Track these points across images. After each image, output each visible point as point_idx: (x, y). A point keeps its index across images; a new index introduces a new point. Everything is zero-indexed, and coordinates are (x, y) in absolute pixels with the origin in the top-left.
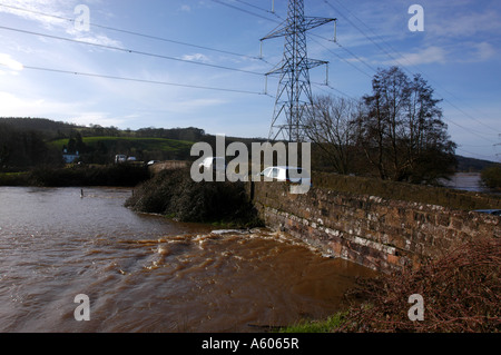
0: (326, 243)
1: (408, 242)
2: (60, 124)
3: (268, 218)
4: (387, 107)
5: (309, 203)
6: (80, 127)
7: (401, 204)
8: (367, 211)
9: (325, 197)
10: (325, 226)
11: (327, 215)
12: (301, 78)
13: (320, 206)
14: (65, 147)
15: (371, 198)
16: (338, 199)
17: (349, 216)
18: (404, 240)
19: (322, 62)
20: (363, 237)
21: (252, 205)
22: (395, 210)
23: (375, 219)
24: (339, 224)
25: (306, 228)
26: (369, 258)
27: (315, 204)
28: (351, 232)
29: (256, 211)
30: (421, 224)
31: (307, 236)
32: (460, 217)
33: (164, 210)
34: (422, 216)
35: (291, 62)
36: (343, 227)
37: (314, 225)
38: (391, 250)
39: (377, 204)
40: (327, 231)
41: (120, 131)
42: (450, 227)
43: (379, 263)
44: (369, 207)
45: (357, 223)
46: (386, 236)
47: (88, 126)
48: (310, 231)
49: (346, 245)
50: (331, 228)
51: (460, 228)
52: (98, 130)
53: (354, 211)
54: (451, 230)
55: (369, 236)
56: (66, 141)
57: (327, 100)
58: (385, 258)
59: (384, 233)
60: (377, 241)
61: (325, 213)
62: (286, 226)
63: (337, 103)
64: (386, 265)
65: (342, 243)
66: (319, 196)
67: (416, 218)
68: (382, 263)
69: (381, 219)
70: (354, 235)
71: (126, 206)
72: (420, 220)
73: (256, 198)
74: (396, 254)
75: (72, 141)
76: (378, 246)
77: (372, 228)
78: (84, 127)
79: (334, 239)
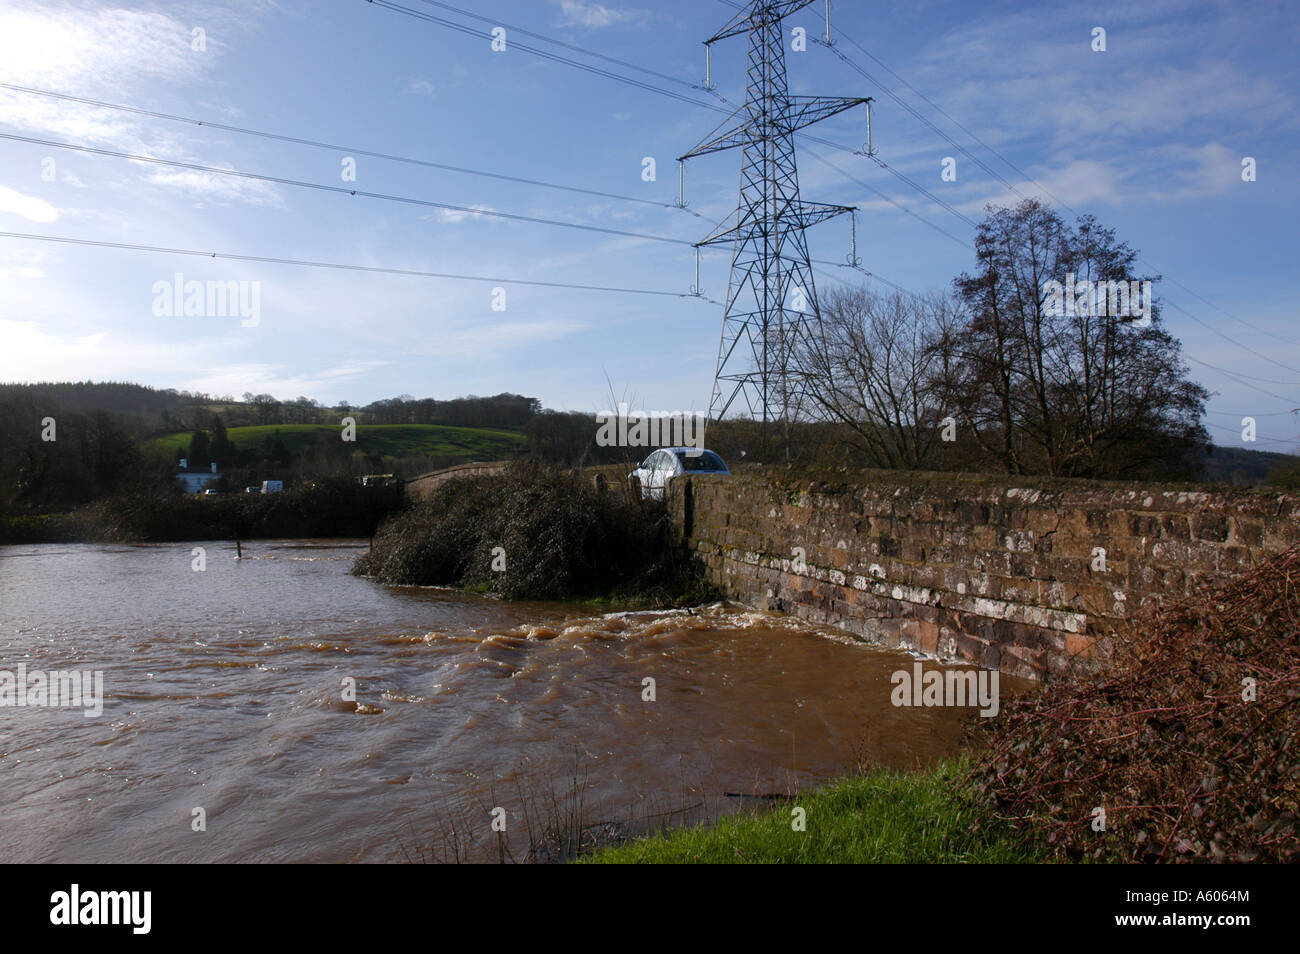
0: (896, 627)
1: (1120, 596)
2: (167, 398)
3: (734, 580)
4: (1017, 305)
5: (843, 527)
6: (219, 403)
7: (1094, 499)
8: (1003, 529)
9: (886, 507)
10: (891, 581)
11: (895, 553)
12: (788, 249)
13: (874, 532)
14: (181, 454)
15: (1011, 493)
16: (923, 507)
17: (954, 547)
18: (1108, 593)
19: (840, 210)
20: (995, 596)
21: (689, 552)
22: (1080, 518)
23: (1025, 547)
24: (928, 572)
25: (839, 592)
26: (1015, 650)
27: (861, 527)
28: (961, 588)
29: (701, 566)
30: (1150, 545)
31: (843, 613)
32: (1256, 514)
33: (459, 575)
34: (1152, 522)
35: (760, 212)
36: (938, 579)
37: (861, 583)
38: (1073, 623)
39: (1028, 506)
40: (897, 593)
41: (323, 410)
42: (1232, 540)
43: (1042, 659)
44: (1007, 517)
45: (979, 562)
46: (1057, 587)
47: (239, 399)
48: (851, 601)
49: (952, 625)
50: (908, 583)
51: (1257, 542)
52: (266, 409)
53: (968, 533)
54: (1233, 551)
55: (1012, 592)
56: (185, 439)
57: (859, 301)
58: (1059, 644)
59: (1051, 579)
60: (1034, 603)
61: (888, 548)
62: (785, 595)
63: (882, 310)
64: (1062, 663)
65: (939, 622)
66: (870, 507)
67: (1135, 531)
68: (1052, 658)
69: (1042, 547)
70: (972, 594)
71: (358, 572)
72: (1148, 533)
73: (701, 530)
74: (1090, 629)
75: (200, 438)
76: (1038, 617)
77: (1019, 569)
78: (229, 402)
79: (917, 613)
